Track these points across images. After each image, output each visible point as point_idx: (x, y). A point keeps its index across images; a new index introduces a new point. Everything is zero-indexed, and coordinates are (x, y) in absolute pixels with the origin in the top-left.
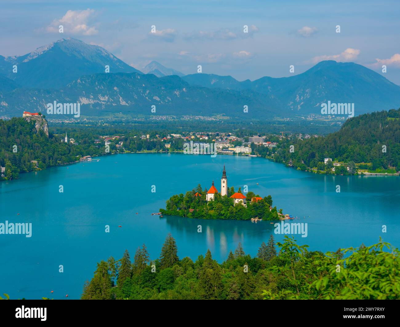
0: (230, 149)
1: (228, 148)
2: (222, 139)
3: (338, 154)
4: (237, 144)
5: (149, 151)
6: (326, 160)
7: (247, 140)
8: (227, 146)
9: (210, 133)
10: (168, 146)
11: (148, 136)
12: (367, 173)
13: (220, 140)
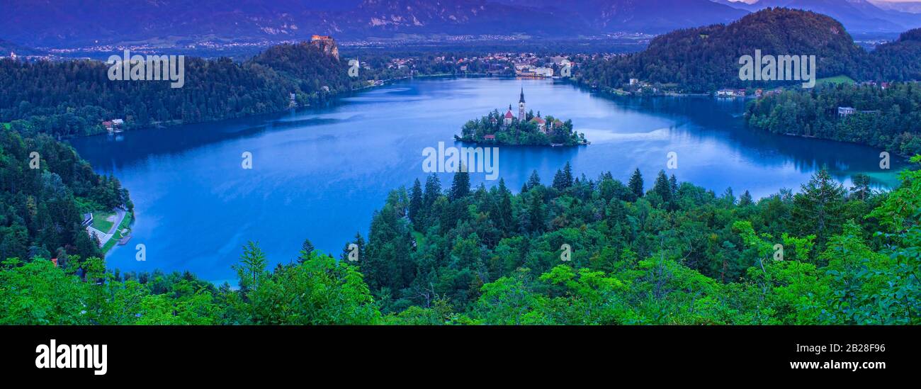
0: (530, 70)
1: (528, 69)
2: (521, 59)
3: (643, 76)
4: (539, 65)
5: (445, 75)
6: (632, 81)
7: (548, 61)
8: (527, 67)
9: (510, 54)
10: (464, 68)
11: (443, 58)
12: (674, 94)
13: (520, 61)
